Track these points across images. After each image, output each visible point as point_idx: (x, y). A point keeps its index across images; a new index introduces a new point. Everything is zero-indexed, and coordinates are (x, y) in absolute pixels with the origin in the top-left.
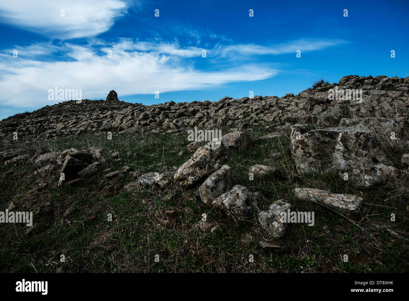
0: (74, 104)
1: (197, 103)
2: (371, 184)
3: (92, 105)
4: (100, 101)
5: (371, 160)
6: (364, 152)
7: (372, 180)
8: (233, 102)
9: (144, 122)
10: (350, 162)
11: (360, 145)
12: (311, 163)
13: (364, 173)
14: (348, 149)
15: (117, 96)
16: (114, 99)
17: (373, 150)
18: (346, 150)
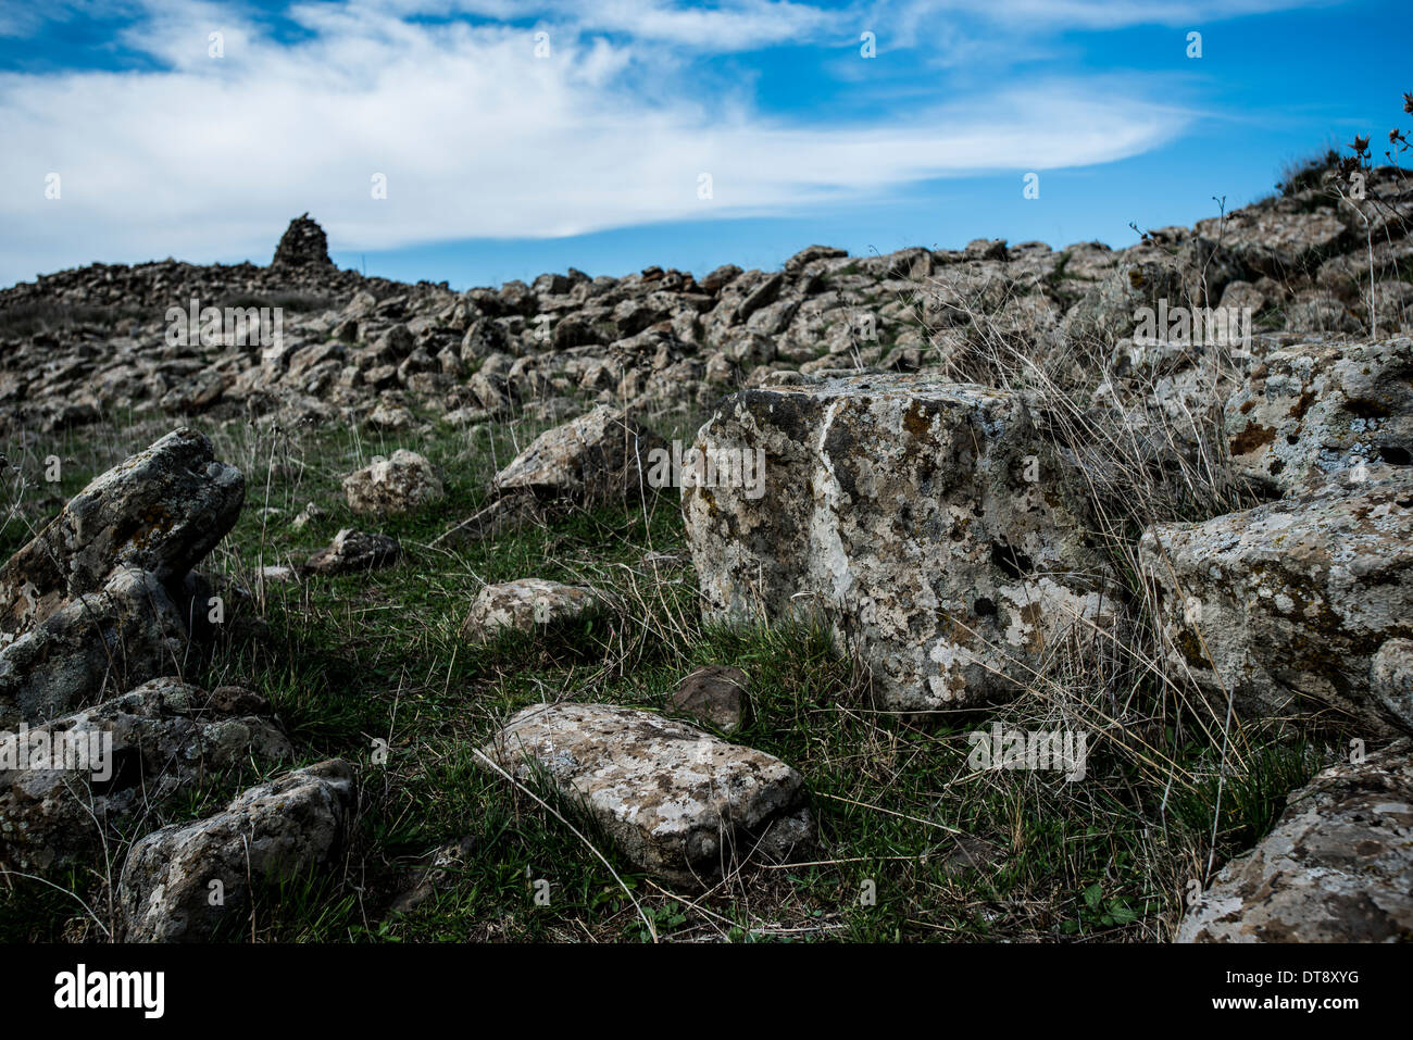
0: (104, 283)
1: (660, 279)
2: (960, 695)
3: (193, 289)
4: (240, 267)
5: (984, 557)
6: (954, 513)
7: (968, 669)
8: (843, 271)
9: (381, 370)
10: (868, 568)
11: (926, 473)
12: (737, 571)
13: (932, 632)
14: (855, 495)
15: (324, 246)
16: (311, 260)
17: (1007, 503)
18: (849, 500)
